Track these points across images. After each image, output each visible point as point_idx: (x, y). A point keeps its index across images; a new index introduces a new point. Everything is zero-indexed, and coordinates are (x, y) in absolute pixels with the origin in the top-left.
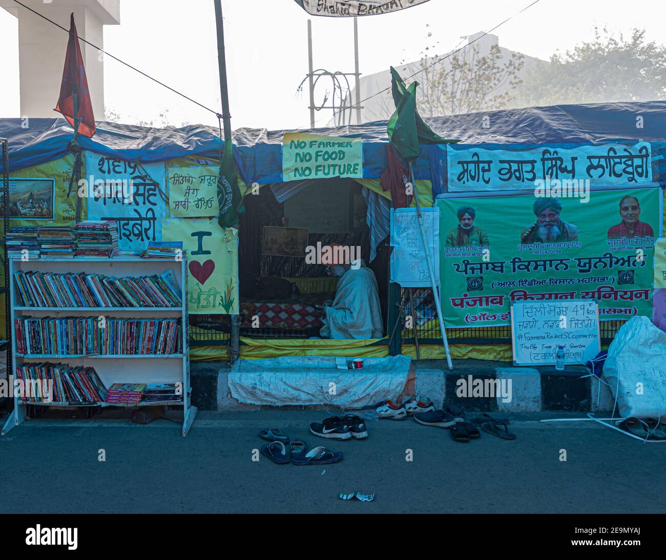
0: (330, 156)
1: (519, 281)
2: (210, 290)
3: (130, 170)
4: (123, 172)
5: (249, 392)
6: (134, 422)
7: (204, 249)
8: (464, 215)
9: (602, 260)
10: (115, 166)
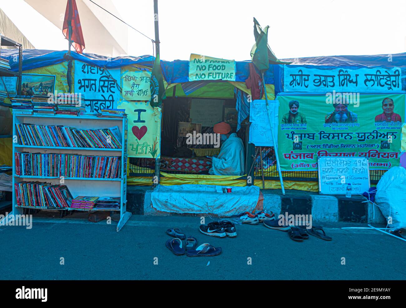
0: (217, 68)
1: (323, 145)
2: (144, 144)
3: (100, 72)
4: (96, 72)
5: (163, 204)
6: (89, 221)
7: (141, 120)
8: (292, 105)
9: (372, 134)
10: (91, 70)
